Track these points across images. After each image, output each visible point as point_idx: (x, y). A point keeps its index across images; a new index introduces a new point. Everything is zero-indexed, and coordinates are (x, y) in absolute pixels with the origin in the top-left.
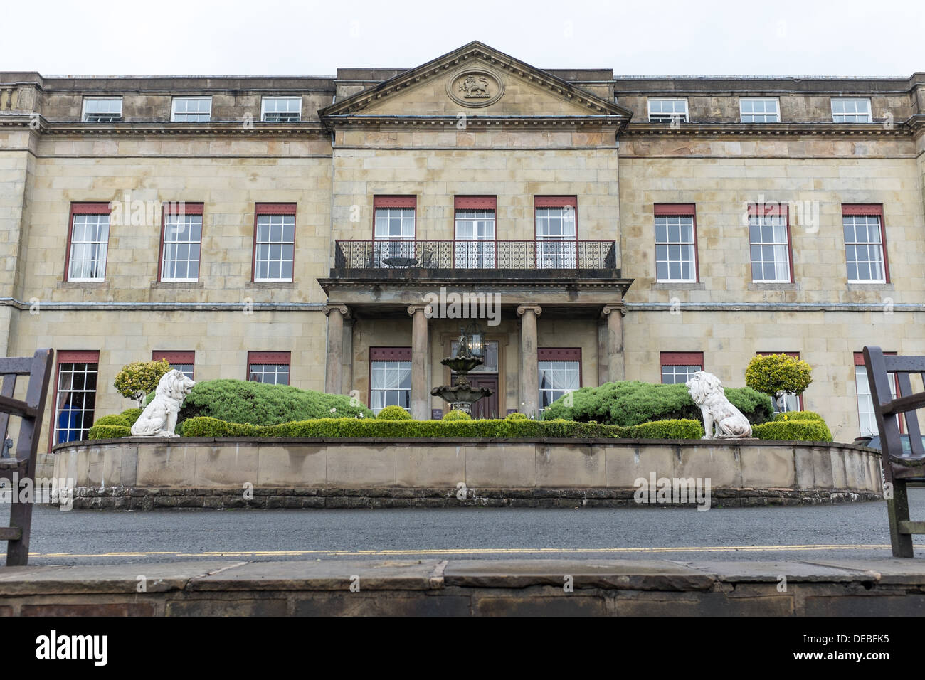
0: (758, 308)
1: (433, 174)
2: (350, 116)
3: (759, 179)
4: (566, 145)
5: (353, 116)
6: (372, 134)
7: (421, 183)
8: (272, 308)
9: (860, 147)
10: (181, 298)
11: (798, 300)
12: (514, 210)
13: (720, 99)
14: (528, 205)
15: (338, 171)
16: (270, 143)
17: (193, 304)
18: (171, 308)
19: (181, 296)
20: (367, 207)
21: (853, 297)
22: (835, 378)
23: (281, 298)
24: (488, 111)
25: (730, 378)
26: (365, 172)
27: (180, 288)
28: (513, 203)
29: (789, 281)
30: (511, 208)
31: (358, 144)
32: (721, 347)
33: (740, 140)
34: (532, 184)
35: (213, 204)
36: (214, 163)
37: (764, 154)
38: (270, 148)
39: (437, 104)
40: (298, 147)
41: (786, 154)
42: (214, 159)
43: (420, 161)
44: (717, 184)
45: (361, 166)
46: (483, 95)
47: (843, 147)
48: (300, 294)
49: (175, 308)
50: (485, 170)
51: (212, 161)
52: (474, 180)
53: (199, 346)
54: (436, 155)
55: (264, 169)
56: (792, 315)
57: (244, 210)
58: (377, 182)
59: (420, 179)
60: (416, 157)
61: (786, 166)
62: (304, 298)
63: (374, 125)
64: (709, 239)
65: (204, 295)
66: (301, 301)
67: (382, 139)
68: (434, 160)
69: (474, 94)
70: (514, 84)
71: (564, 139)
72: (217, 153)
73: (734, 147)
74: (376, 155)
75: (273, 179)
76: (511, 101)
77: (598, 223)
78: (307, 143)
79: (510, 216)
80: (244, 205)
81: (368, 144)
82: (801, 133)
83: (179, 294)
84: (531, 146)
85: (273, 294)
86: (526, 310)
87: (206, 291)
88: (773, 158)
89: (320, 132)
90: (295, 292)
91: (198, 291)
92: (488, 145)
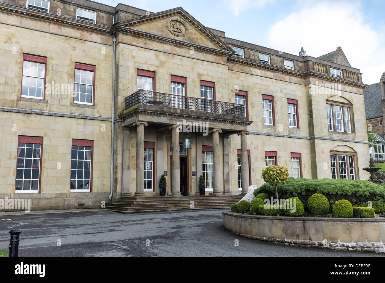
0: (266, 134)
1: (162, 63)
2: (129, 29)
3: (266, 86)
4: (211, 60)
5: (131, 29)
6: (136, 39)
7: (157, 67)
8: (85, 118)
9: (292, 79)
10: (35, 107)
11: (276, 132)
12: (193, 85)
13: (254, 52)
14: (198, 84)
15: (121, 54)
16: (82, 32)
17: (42, 111)
18: (30, 112)
19: (35, 106)
20: (135, 74)
21: (290, 132)
22: (286, 162)
23: (89, 112)
24: (183, 39)
25: (258, 160)
26: (134, 57)
27: (34, 102)
28: (193, 82)
29: (272, 125)
30: (192, 84)
31: (129, 43)
32: (255, 148)
33: (260, 69)
34: (200, 75)
35: (52, 59)
36: (52, 37)
37: (266, 76)
38: (82, 35)
39: (163, 31)
40: (95, 37)
41: (272, 77)
42: (53, 35)
43: (157, 56)
44: (254, 85)
45: (131, 53)
46: (180, 31)
47: (287, 78)
48: (98, 112)
49: (32, 113)
50: (182, 65)
51: (51, 35)
52: (178, 69)
53: (45, 134)
54: (163, 55)
55: (79, 45)
56: (275, 138)
57: (69, 65)
58: (139, 63)
59: (157, 65)
60: (155, 54)
61: (273, 82)
62: (100, 114)
63: (138, 35)
64: (252, 106)
65: (48, 107)
66: (98, 115)
67: (140, 42)
68: (163, 57)
69: (176, 30)
70: (192, 30)
71: (210, 57)
72: (54, 32)
73: (258, 71)
74: (138, 50)
75: (84, 51)
76: (191, 37)
77: (222, 95)
78: (100, 36)
79: (192, 87)
80: (69, 62)
81: (134, 43)
82: (278, 70)
83: (34, 105)
84: (199, 58)
85: (85, 111)
86: (217, 131)
87: (49, 105)
88: (269, 78)
89: (109, 32)
90: (96, 110)
91: (45, 105)
92: (183, 54)
